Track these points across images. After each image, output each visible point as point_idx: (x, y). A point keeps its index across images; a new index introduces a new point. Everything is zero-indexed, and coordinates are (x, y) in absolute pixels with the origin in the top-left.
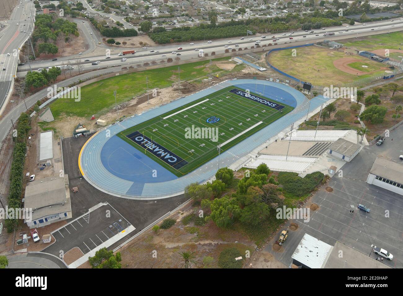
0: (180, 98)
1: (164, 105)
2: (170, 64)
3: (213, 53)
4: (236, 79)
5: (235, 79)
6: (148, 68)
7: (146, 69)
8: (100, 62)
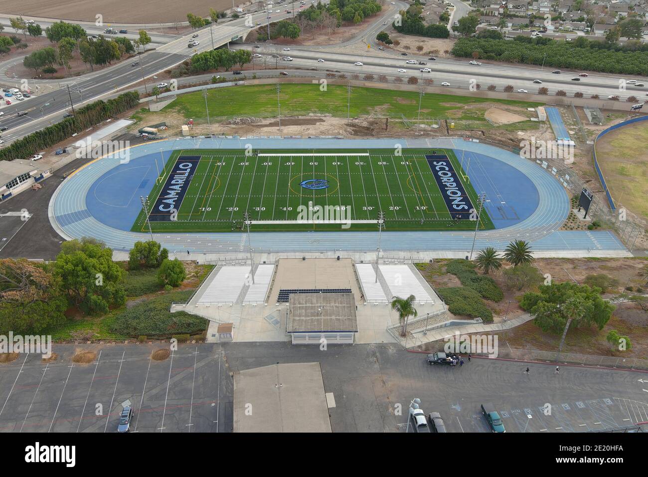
0: (331, 137)
1: (295, 138)
2: (412, 88)
3: (509, 89)
4: (478, 141)
5: (474, 140)
6: (368, 84)
7: (364, 85)
8: (323, 61)
